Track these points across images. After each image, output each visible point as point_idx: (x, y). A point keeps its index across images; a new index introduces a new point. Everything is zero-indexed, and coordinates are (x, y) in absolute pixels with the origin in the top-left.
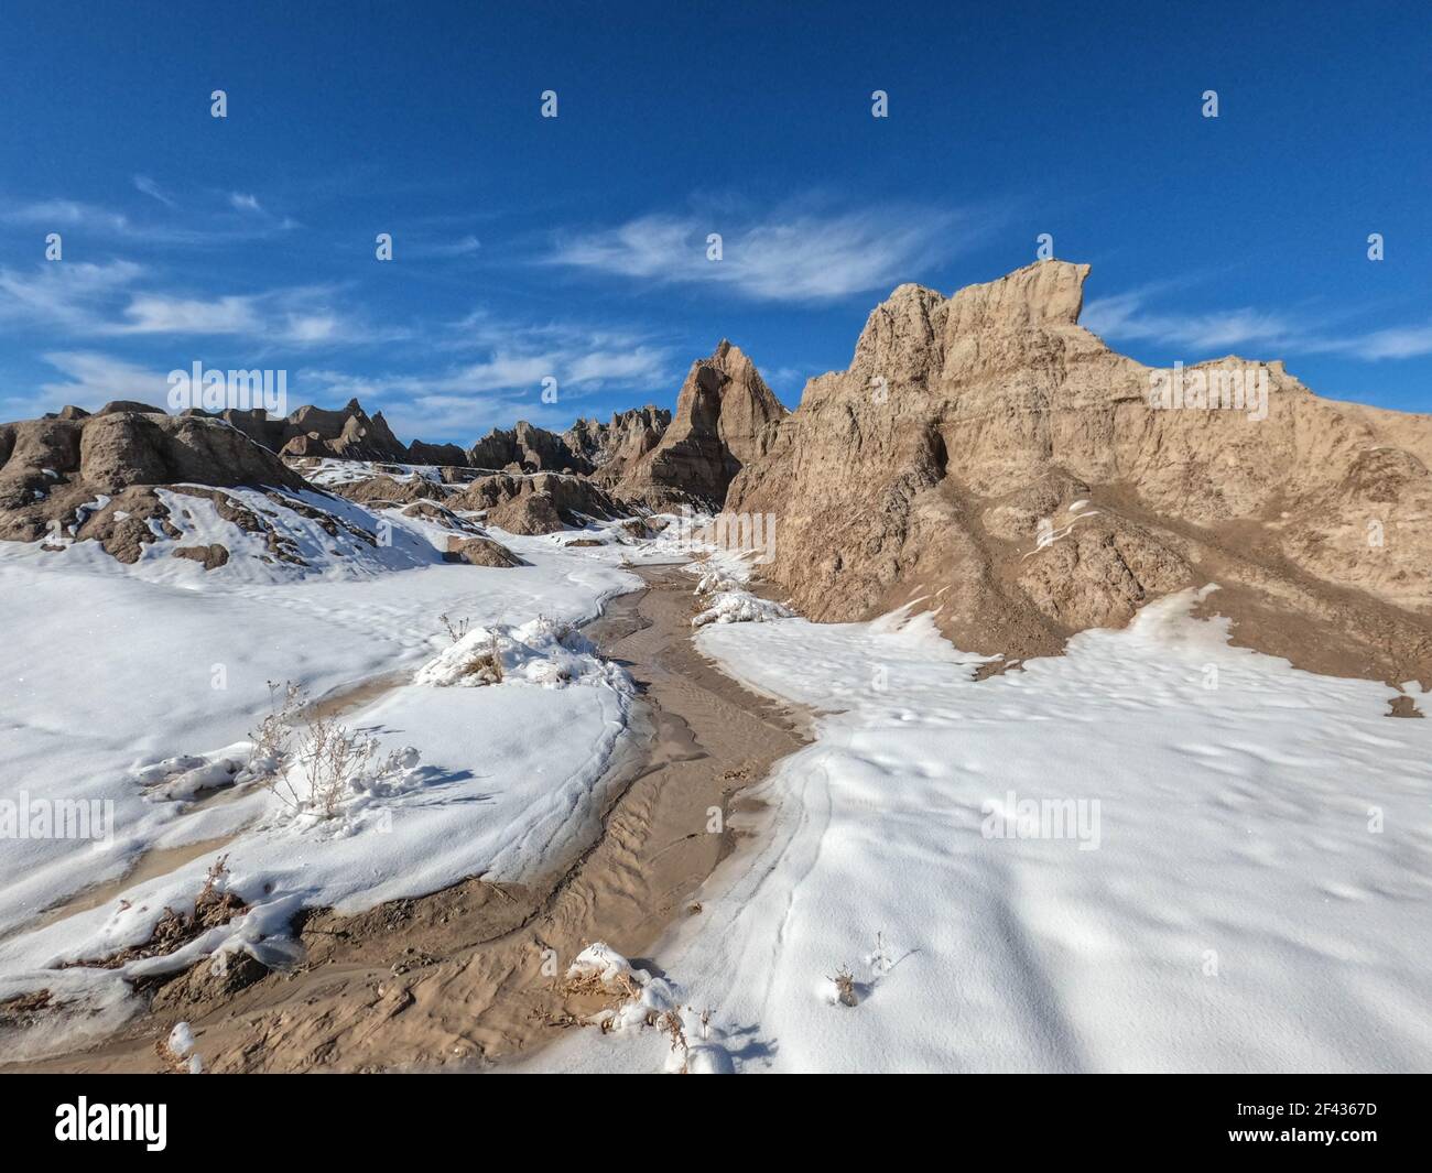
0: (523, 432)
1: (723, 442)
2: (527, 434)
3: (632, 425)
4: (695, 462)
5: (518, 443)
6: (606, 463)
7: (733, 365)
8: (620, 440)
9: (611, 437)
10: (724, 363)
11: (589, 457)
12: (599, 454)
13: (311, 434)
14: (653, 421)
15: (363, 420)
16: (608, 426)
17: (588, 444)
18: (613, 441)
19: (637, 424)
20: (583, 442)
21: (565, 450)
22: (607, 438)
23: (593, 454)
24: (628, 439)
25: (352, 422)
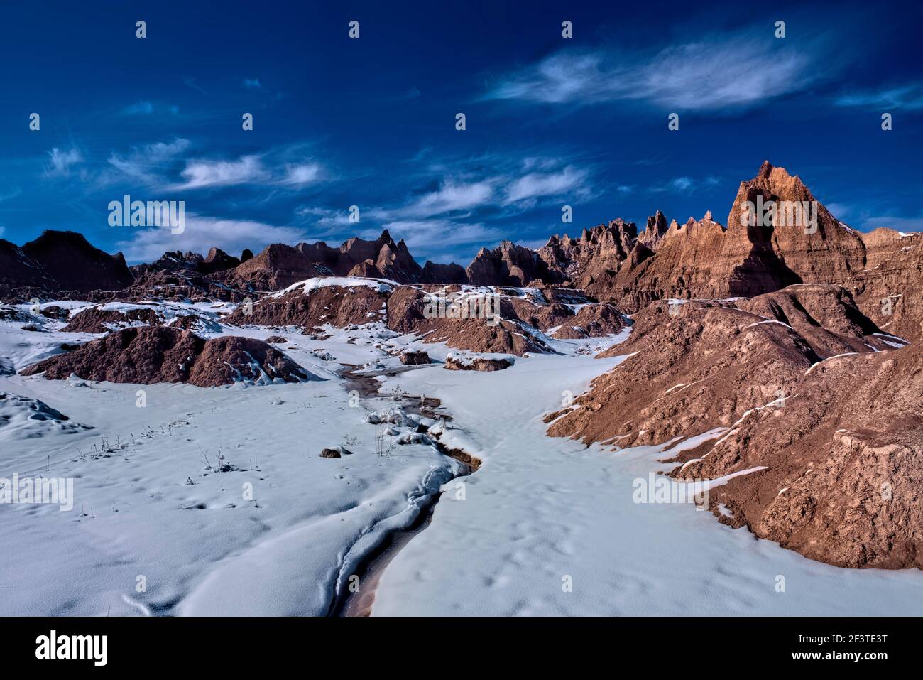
0: (507, 249)
1: (779, 257)
2: (510, 252)
3: (601, 240)
4: (760, 277)
5: (503, 259)
6: (579, 275)
7: (777, 184)
8: (590, 253)
9: (583, 251)
10: (768, 183)
11: (563, 270)
12: (572, 267)
13: (367, 261)
14: (622, 234)
15: (392, 247)
16: (579, 240)
17: (562, 258)
18: (584, 255)
19: (607, 238)
20: (557, 256)
21: (542, 264)
22: (578, 252)
23: (567, 266)
24: (599, 252)
25: (385, 248)
